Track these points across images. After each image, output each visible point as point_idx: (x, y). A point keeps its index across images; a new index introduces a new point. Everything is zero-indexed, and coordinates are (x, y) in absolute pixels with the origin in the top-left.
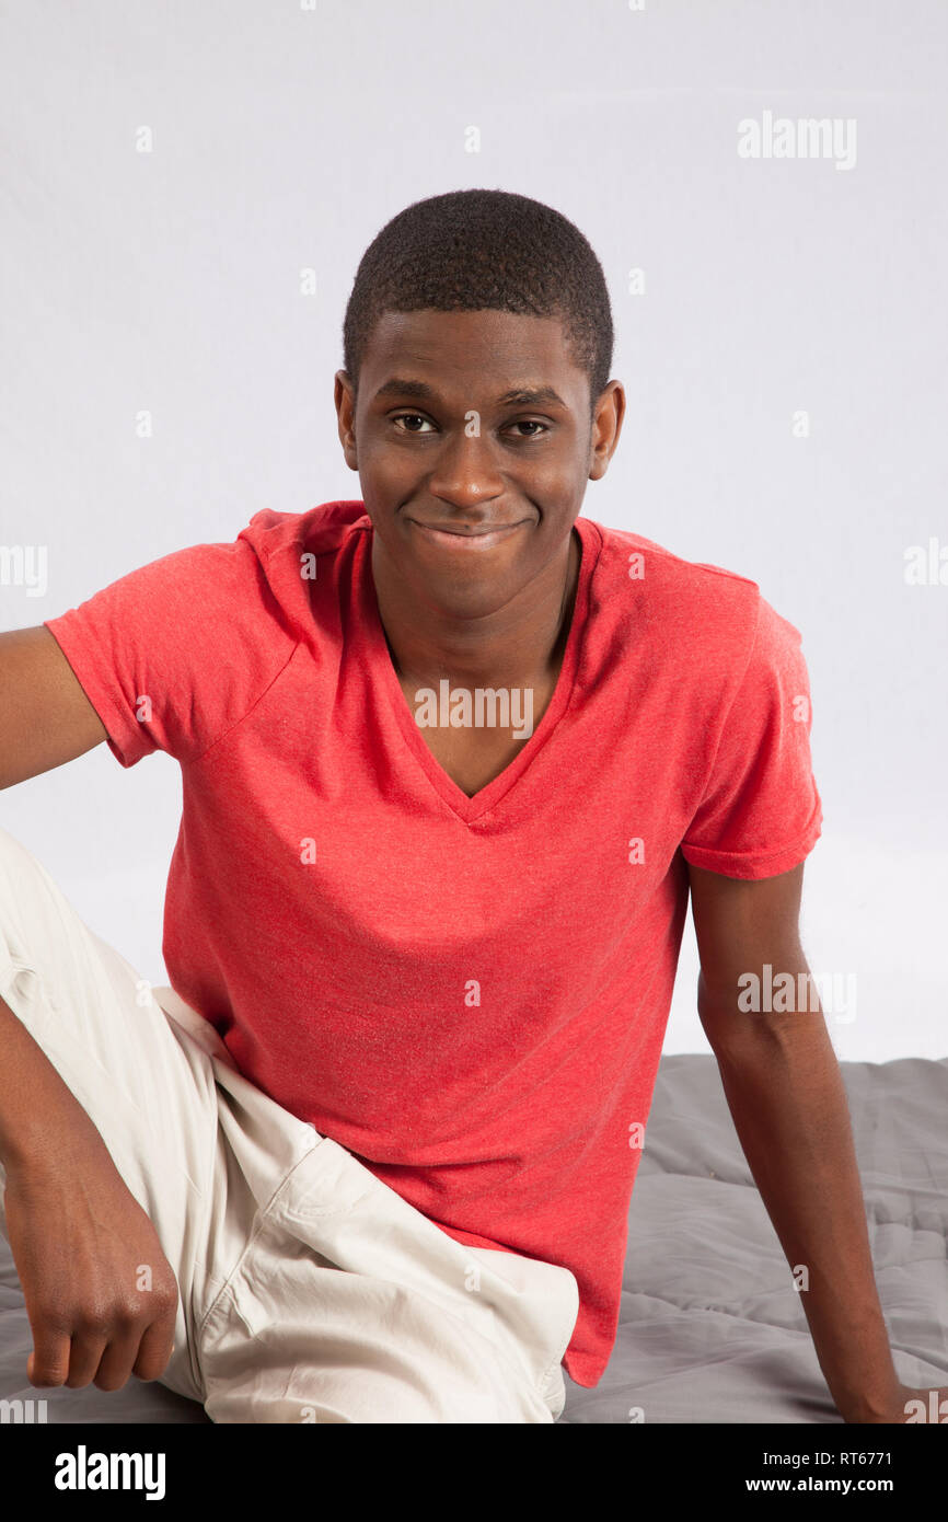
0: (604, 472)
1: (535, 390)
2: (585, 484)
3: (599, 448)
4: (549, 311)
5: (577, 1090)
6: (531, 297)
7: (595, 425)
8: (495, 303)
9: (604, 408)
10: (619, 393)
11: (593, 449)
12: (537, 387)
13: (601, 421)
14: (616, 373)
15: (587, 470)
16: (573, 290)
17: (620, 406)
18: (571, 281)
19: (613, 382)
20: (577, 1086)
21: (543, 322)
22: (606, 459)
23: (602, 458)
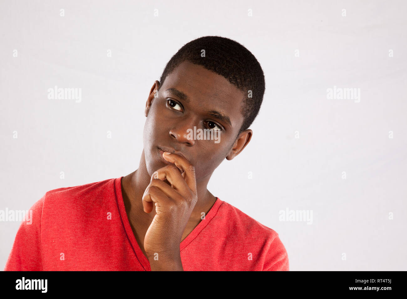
0: (232, 159)
1: (223, 115)
2: (224, 159)
3: (234, 150)
4: (242, 88)
6: (239, 81)
7: (237, 141)
8: (226, 75)
9: (242, 137)
10: (250, 135)
11: (232, 149)
12: (224, 114)
13: (240, 141)
14: (252, 127)
15: (227, 154)
16: (253, 87)
17: (248, 140)
18: (254, 84)
19: (250, 130)
21: (239, 91)
22: (235, 154)
23: (234, 153)
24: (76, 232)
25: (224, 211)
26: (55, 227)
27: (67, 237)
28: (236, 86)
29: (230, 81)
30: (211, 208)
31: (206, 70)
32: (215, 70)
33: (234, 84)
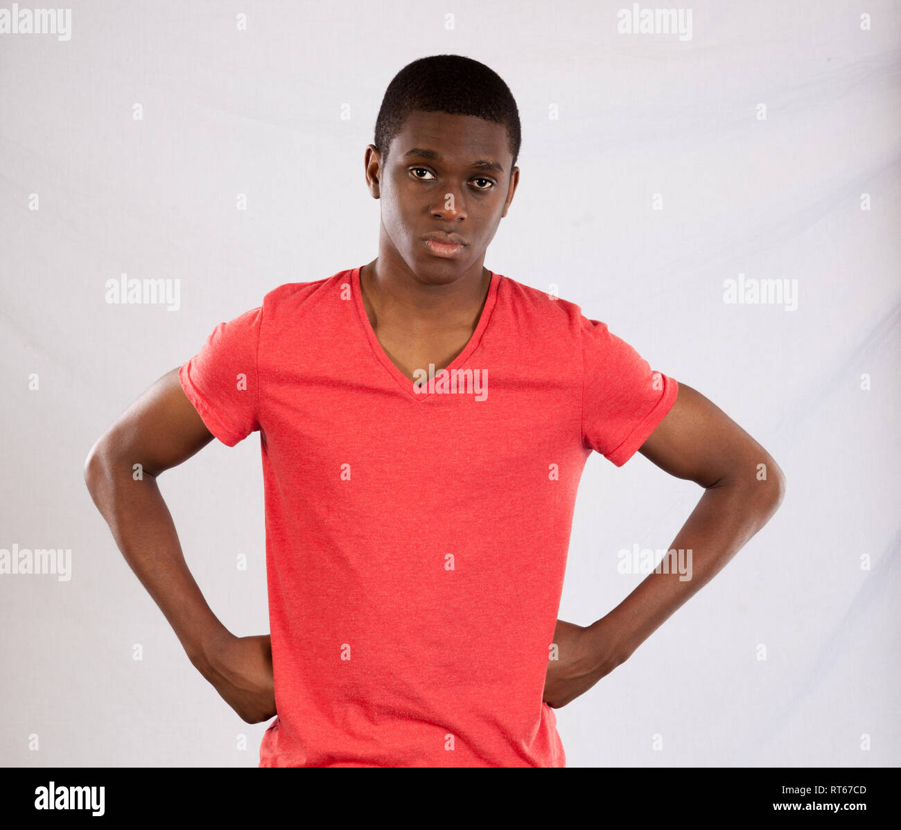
1: (491, 163)
4: (501, 121)
5: (509, 609)
8: (477, 112)
10: (517, 175)
12: (492, 161)
17: (517, 182)
19: (516, 168)
20: (510, 607)
21: (498, 126)
23: (507, 206)
24: (307, 357)
25: (507, 292)
26: (279, 352)
27: (296, 364)
28: (494, 121)
29: (485, 118)
30: (487, 294)
31: (448, 116)
32: (460, 112)
33: (490, 119)
